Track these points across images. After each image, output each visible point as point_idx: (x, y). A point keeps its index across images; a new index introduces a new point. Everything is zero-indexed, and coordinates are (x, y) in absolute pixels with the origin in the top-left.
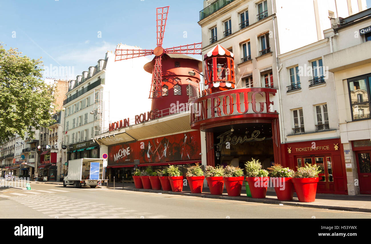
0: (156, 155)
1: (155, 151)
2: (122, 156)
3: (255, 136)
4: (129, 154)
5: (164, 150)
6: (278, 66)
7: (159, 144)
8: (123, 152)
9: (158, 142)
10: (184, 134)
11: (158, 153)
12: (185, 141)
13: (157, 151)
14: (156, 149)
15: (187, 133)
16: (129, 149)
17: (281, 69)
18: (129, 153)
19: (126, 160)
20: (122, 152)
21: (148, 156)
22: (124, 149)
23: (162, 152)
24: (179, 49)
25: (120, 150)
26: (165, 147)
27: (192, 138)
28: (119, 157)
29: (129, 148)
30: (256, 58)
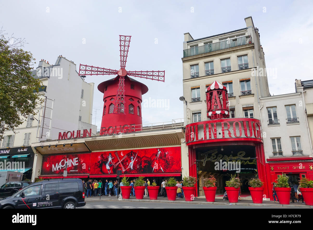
0: (119, 167)
1: (118, 163)
2: (64, 167)
3: (241, 156)
4: (78, 164)
5: (131, 163)
6: (260, 105)
7: (124, 156)
8: (67, 162)
9: (122, 155)
10: (157, 149)
11: (122, 165)
12: (158, 156)
13: (121, 163)
14: (119, 161)
15: (161, 149)
16: (76, 160)
17: (262, 107)
18: (76, 163)
19: (71, 171)
20: (65, 162)
21: (108, 167)
22: (69, 159)
23: (128, 164)
24: (140, 73)
25: (63, 160)
26: (132, 160)
27: (166, 153)
28: (59, 167)
29: (77, 158)
30: (239, 96)
